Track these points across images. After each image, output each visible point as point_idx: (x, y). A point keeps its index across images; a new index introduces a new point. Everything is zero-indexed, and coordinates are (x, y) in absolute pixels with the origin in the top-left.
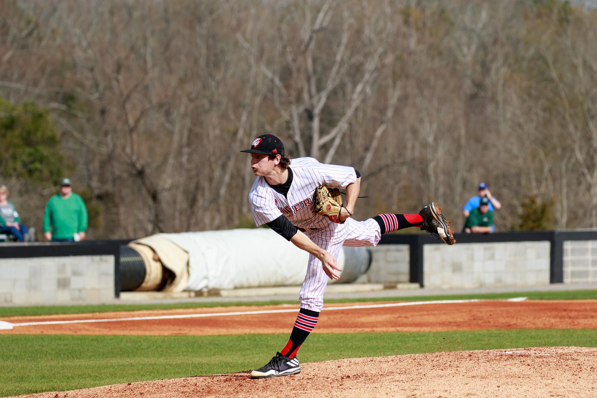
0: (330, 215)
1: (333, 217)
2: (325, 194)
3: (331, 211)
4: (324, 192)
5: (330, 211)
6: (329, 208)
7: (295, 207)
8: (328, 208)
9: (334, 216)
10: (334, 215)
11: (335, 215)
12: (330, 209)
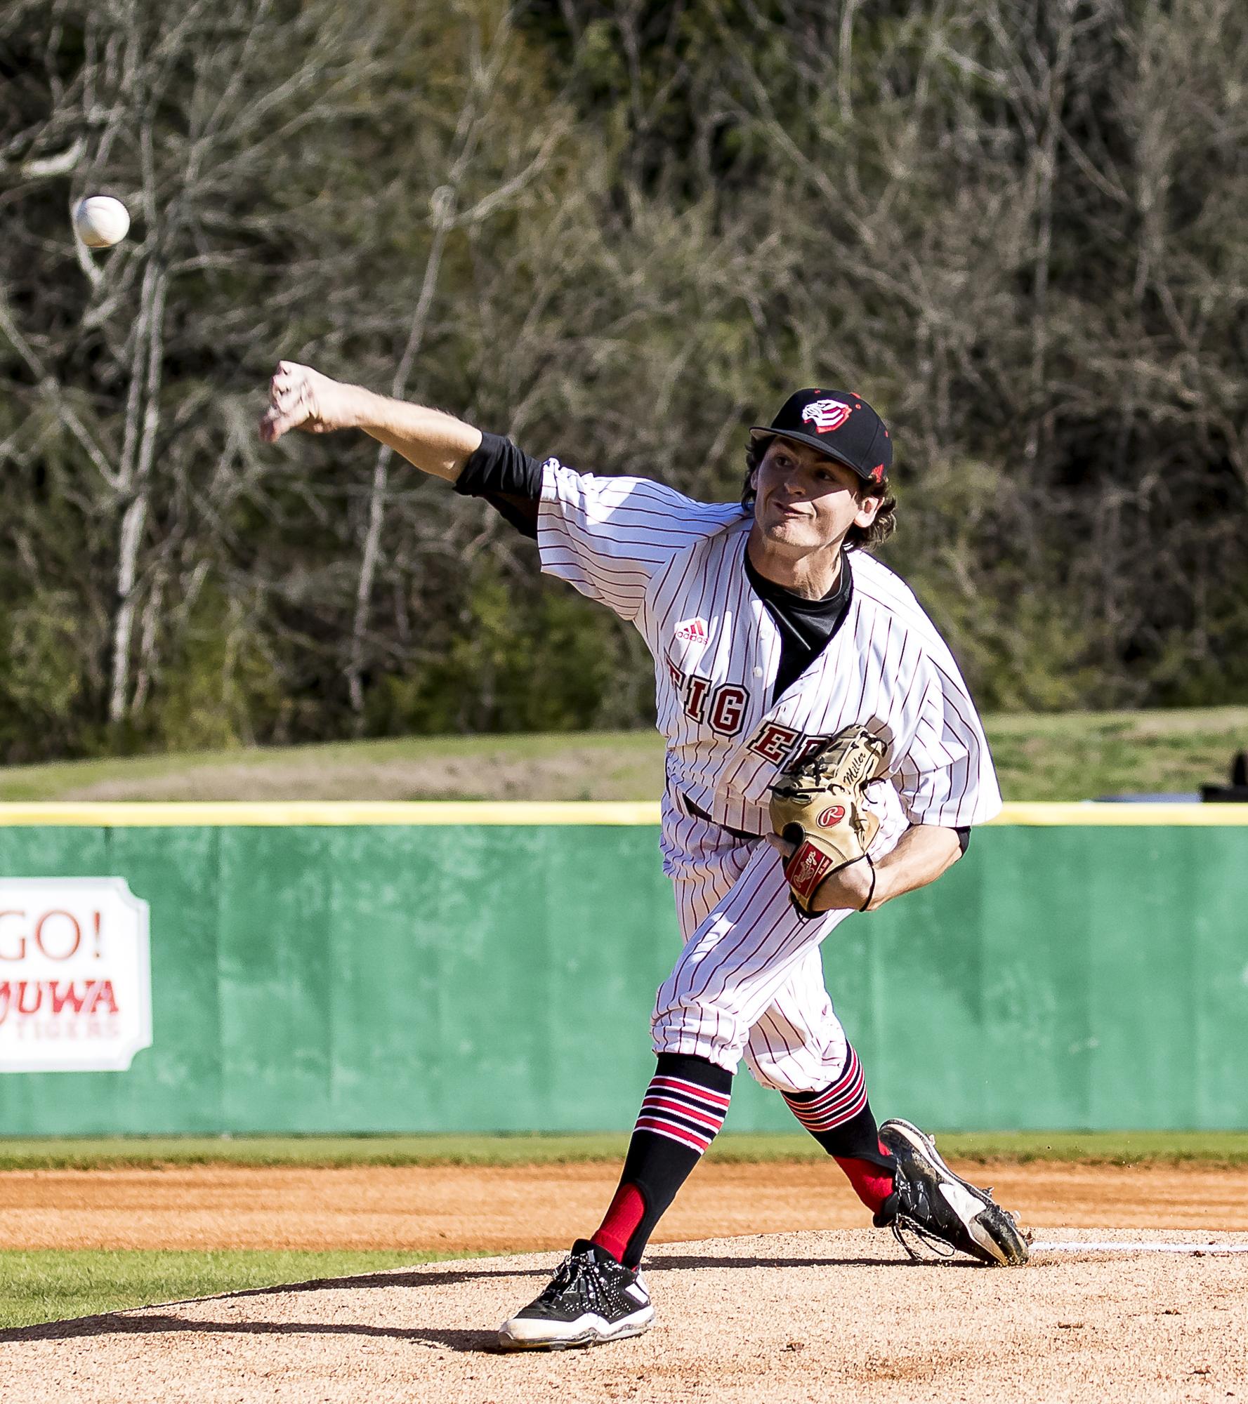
0: (811, 840)
1: (812, 854)
2: (862, 768)
3: (827, 833)
4: (865, 760)
5: (828, 829)
6: (830, 820)
7: (773, 731)
8: (830, 814)
9: (820, 855)
10: (823, 855)
11: (827, 858)
12: (834, 821)
